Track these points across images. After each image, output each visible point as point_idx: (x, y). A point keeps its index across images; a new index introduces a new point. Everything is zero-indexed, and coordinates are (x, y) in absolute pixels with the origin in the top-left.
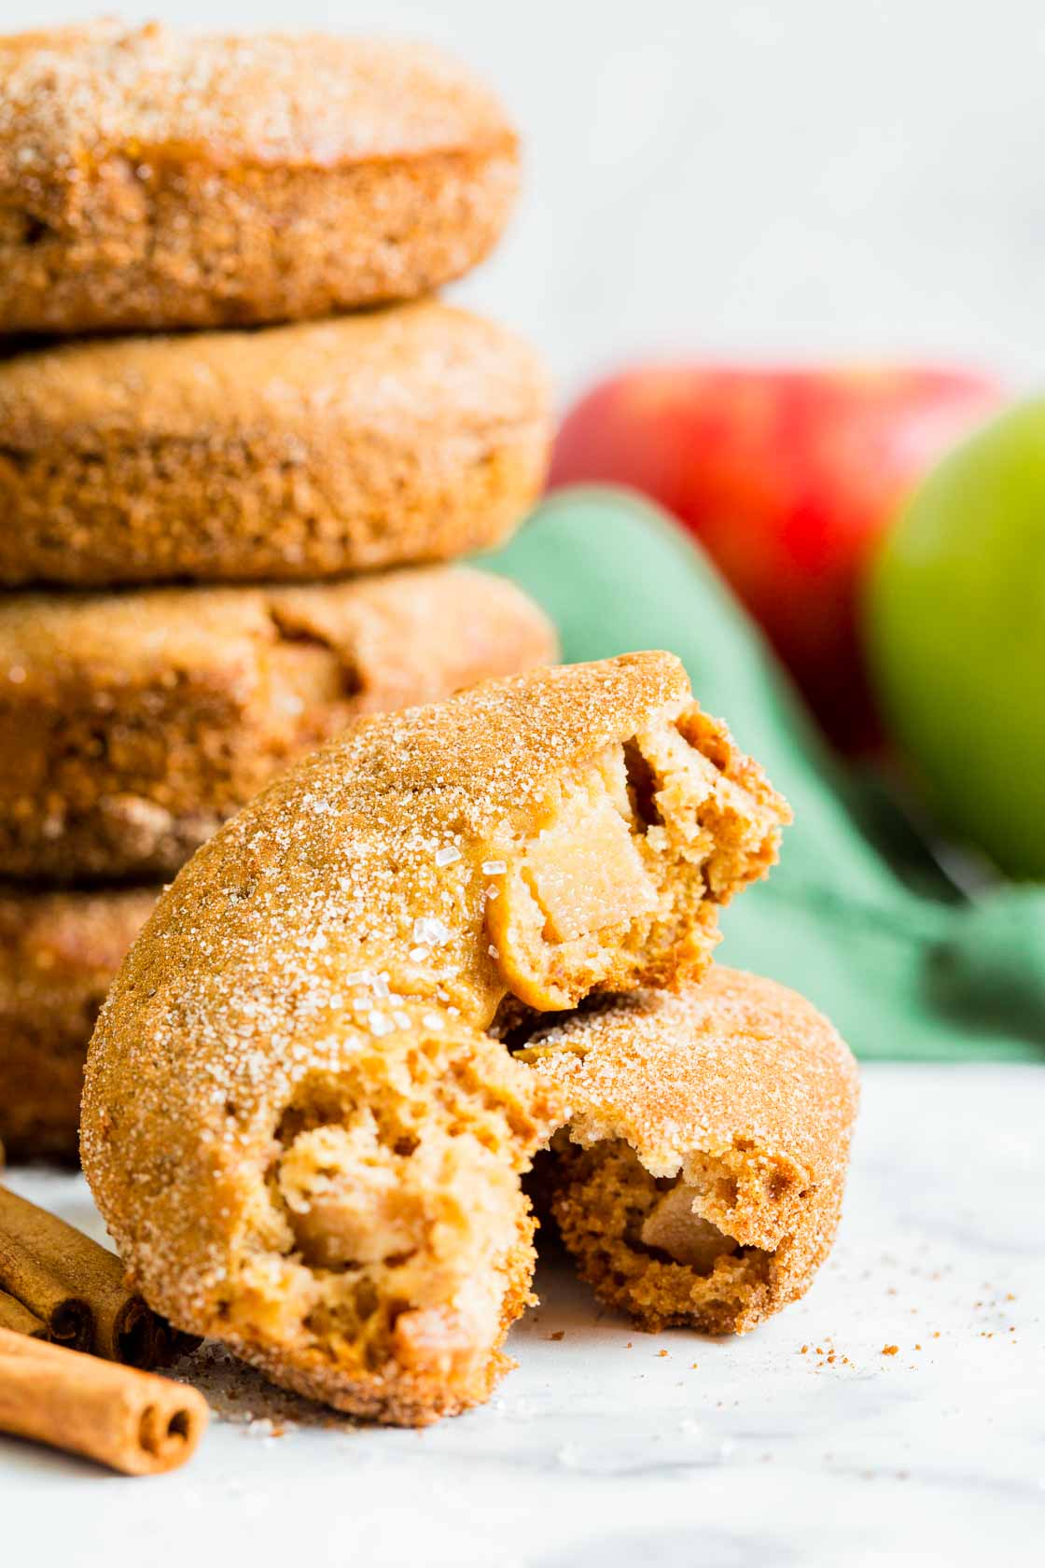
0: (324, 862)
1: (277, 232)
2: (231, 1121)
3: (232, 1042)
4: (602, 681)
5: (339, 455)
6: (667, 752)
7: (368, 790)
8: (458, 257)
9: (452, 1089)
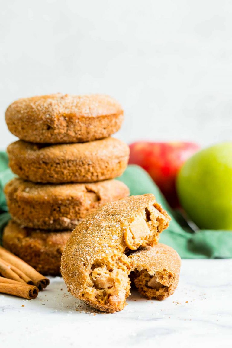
0: (99, 226)
1: (87, 128)
2: (84, 266)
3: (85, 254)
4: (142, 198)
5: (97, 163)
6: (152, 209)
7: (106, 215)
8: (115, 130)
9: (118, 262)
